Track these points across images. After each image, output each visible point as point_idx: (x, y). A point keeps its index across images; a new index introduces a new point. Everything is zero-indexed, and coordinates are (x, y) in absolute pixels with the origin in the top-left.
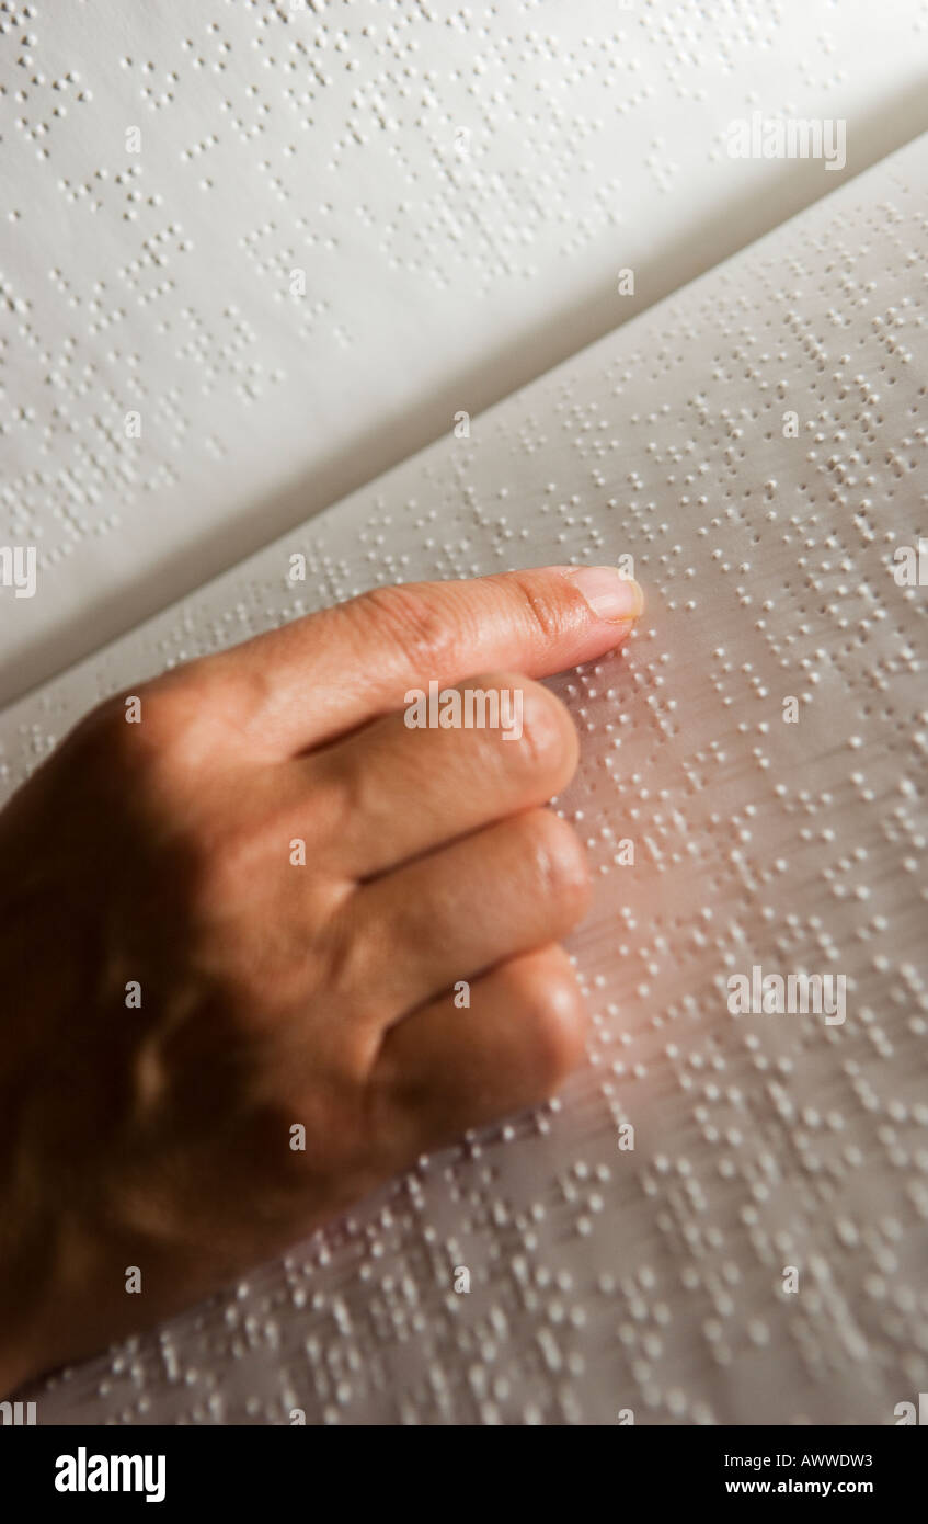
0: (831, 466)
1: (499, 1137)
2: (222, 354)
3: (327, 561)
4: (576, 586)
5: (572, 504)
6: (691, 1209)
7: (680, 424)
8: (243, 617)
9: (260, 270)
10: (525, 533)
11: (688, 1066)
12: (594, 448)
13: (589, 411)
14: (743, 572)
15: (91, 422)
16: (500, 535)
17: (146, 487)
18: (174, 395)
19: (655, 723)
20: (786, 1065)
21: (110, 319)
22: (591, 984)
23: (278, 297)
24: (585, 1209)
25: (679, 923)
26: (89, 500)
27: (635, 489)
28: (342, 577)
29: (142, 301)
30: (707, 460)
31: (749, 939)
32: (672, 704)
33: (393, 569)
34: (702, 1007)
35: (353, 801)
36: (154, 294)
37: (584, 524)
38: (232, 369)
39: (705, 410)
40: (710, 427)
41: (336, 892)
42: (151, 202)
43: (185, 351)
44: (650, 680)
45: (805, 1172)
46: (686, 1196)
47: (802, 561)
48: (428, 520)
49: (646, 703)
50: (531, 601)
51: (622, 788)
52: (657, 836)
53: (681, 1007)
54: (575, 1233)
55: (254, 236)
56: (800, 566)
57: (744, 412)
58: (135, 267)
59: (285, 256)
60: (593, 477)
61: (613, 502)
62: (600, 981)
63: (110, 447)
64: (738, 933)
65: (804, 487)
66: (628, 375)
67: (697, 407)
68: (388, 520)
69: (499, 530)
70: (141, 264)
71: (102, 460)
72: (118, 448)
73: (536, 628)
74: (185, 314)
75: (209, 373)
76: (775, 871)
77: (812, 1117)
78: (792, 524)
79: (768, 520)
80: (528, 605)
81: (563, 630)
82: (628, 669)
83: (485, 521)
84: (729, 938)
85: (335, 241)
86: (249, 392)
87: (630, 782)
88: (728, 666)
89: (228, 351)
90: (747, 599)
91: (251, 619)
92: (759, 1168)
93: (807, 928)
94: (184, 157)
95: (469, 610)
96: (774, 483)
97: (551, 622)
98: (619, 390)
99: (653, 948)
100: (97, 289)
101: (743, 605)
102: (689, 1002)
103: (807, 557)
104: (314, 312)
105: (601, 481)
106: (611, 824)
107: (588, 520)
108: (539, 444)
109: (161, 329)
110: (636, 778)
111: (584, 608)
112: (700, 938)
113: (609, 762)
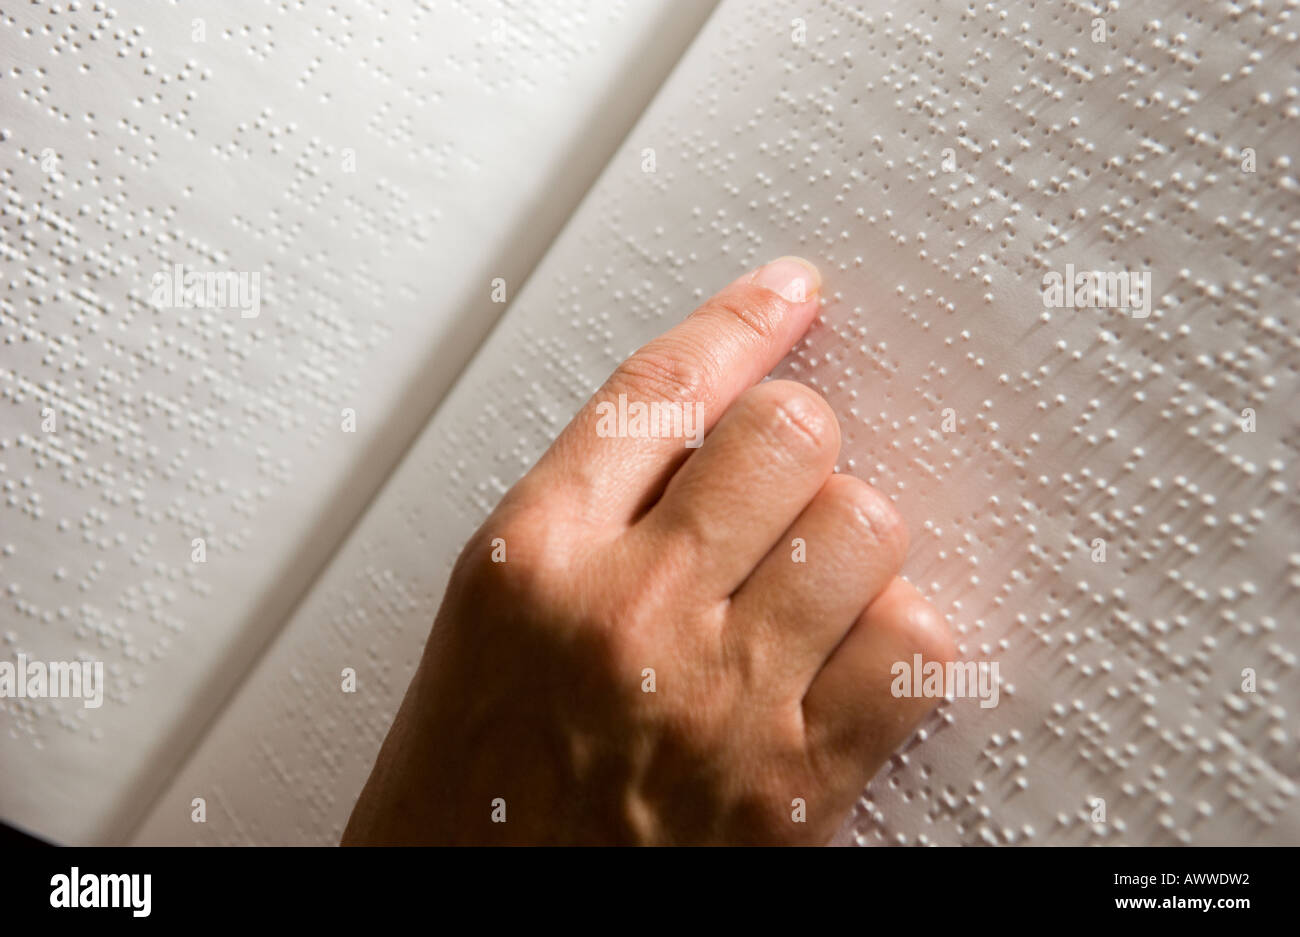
0: (919, 106)
1: (917, 740)
2: (387, 220)
3: (541, 342)
4: (765, 287)
5: (720, 218)
6: (1101, 733)
7: (777, 120)
8: (495, 414)
9: (390, 143)
10: (693, 256)
11: (1042, 624)
12: (716, 167)
13: (697, 139)
14: (888, 218)
15: (308, 319)
16: (673, 265)
17: (369, 347)
18: (363, 267)
19: (875, 366)
20: (1119, 593)
21: (292, 234)
22: (931, 592)
23: (412, 156)
24: (1016, 767)
25: (975, 516)
26: (330, 377)
27: (767, 187)
28: (560, 351)
29: (311, 209)
30: (814, 140)
31: (1039, 507)
32: (883, 345)
33: (598, 327)
34: (1028, 575)
35: (699, 540)
36: (318, 199)
37: (738, 231)
38: (399, 228)
39: (793, 101)
40: (803, 113)
41: (716, 615)
42: (289, 131)
43: (359, 231)
44: (855, 333)
45: (1178, 669)
46: (1090, 724)
47: (932, 190)
48: (607, 277)
49: (861, 353)
50: (740, 317)
51: (875, 428)
52: (924, 454)
53: (1012, 581)
54: (1018, 788)
55: (377, 119)
56: (932, 195)
57: (826, 89)
58: (295, 186)
59: (405, 122)
60: (727, 190)
61: (754, 204)
62: (936, 586)
63: (330, 331)
64: (1027, 505)
65: (904, 132)
66: (715, 97)
67: (784, 101)
68: (575, 290)
69: (670, 263)
70: (299, 181)
71: (327, 342)
72: (336, 328)
73: (755, 335)
74: (347, 203)
75: (383, 238)
76: (1034, 444)
77: (1161, 625)
78: (909, 164)
79: (888, 169)
80: (740, 320)
81: (774, 327)
82: (833, 331)
83: (655, 259)
84: (1024, 511)
85: (439, 93)
86: (418, 238)
87: (881, 421)
88: (913, 298)
89: (390, 215)
90: (902, 238)
91: (503, 414)
92: (1139, 681)
93: (1083, 479)
94: (300, 85)
95: (702, 347)
96: (878, 138)
97: (763, 325)
98: (713, 111)
99: (965, 543)
100: (273, 216)
101: (901, 244)
102: (1016, 574)
103: (935, 186)
104: (443, 154)
105: (735, 190)
106: (881, 460)
107: (740, 225)
108: (669, 181)
109: (333, 223)
110: (883, 415)
111: (780, 302)
112: (999, 521)
113: (854, 411)
